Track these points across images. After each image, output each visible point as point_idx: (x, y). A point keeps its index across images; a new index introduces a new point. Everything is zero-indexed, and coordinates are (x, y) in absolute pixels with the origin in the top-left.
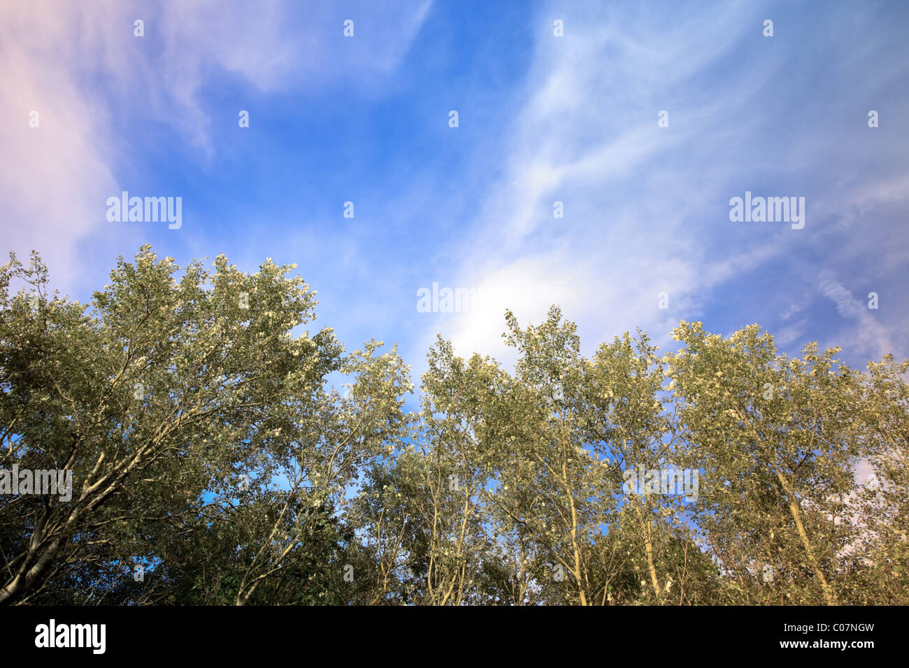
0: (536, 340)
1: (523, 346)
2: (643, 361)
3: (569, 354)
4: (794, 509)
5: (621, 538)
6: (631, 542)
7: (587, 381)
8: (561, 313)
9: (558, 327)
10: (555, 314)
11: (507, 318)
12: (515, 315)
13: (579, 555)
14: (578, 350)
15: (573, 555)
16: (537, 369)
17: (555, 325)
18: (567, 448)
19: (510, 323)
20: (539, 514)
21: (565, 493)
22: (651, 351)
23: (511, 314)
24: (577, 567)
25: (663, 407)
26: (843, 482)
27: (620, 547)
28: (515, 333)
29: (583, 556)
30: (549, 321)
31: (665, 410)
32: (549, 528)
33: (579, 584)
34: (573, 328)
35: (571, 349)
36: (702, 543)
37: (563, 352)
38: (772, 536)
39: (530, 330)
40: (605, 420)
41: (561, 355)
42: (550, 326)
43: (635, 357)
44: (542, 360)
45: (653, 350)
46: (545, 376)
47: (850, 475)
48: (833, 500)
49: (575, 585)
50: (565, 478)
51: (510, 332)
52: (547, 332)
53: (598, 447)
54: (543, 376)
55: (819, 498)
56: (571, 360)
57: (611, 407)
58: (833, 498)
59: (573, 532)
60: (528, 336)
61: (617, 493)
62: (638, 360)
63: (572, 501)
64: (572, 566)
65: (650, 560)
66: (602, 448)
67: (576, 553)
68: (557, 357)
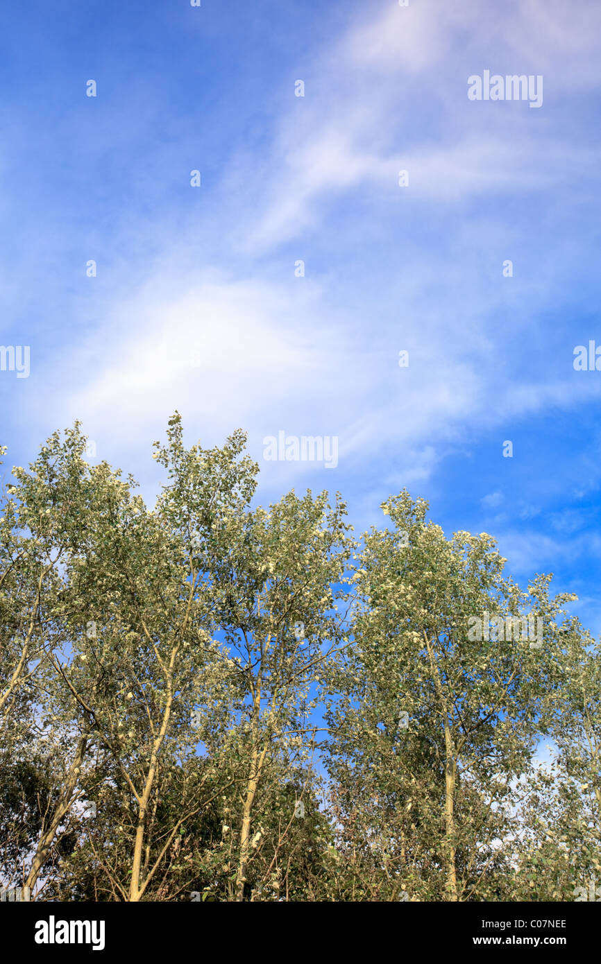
0: (198, 466)
1: (177, 470)
2: (329, 538)
3: (235, 502)
4: (450, 781)
5: (218, 765)
6: (229, 773)
7: (247, 542)
8: (245, 444)
9: (234, 460)
10: (236, 442)
11: (171, 423)
12: (183, 423)
13: (155, 777)
14: (248, 500)
15: (147, 776)
16: (185, 508)
17: (231, 457)
18: (187, 626)
19: (172, 432)
20: (118, 705)
21: (165, 687)
22: (343, 529)
23: (178, 419)
24: (146, 791)
25: (334, 606)
26: (517, 761)
27: (212, 776)
28: (173, 448)
29: (160, 780)
30: (226, 449)
31: (336, 609)
32: (125, 730)
33: (142, 815)
34: (255, 469)
35: (240, 495)
36: (325, 797)
37: (227, 496)
38: (409, 807)
39: (195, 451)
40: (253, 602)
41: (223, 499)
42: (224, 456)
43: (320, 529)
44: (195, 497)
45: (346, 528)
46: (193, 520)
47: (527, 754)
48: (498, 780)
49: (136, 816)
50: (171, 665)
51: (166, 444)
52: (217, 462)
53: (232, 635)
54: (189, 519)
55: (484, 774)
56: (234, 510)
57: (267, 586)
58: (499, 778)
59: (157, 742)
60: (190, 459)
61: (237, 708)
62: (322, 535)
63: (170, 699)
64: (140, 791)
65: (247, 805)
66: (236, 639)
67: (151, 772)
68: (218, 498)
